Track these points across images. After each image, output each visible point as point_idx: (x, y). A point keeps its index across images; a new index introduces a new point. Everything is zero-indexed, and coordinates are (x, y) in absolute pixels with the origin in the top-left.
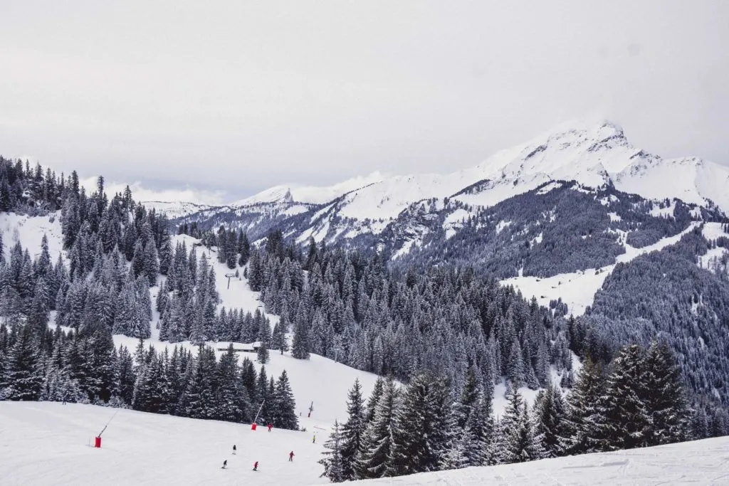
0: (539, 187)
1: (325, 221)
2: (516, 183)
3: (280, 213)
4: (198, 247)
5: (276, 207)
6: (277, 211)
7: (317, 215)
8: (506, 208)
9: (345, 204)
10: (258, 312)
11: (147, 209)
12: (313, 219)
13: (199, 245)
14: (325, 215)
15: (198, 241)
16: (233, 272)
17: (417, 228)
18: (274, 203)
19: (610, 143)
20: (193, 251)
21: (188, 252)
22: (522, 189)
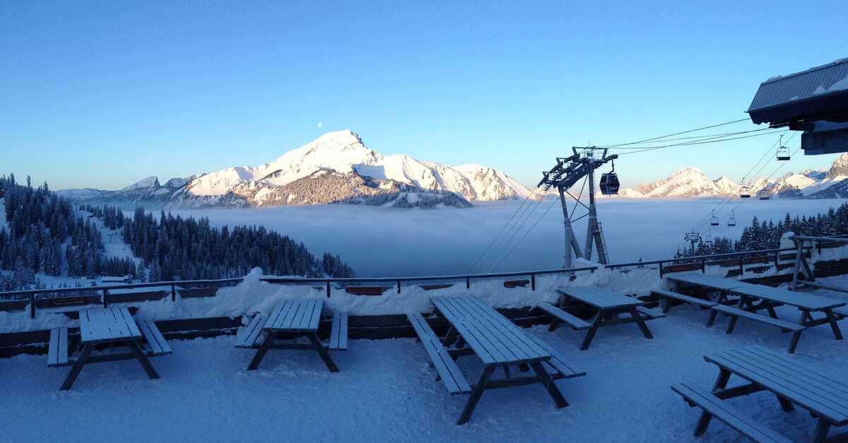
0: (313, 174)
1: (181, 197)
2: (299, 171)
3: (151, 194)
4: (91, 218)
5: (149, 190)
6: (150, 192)
7: (175, 194)
8: (293, 186)
9: (192, 187)
10: (128, 257)
11: (58, 196)
12: (172, 197)
13: (92, 216)
14: (180, 194)
15: (91, 214)
16: (114, 232)
17: (238, 201)
18: (148, 188)
19: (354, 146)
20: (88, 221)
21: (85, 222)
22: (302, 175)
